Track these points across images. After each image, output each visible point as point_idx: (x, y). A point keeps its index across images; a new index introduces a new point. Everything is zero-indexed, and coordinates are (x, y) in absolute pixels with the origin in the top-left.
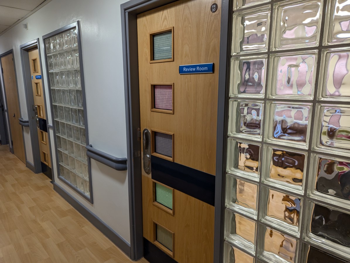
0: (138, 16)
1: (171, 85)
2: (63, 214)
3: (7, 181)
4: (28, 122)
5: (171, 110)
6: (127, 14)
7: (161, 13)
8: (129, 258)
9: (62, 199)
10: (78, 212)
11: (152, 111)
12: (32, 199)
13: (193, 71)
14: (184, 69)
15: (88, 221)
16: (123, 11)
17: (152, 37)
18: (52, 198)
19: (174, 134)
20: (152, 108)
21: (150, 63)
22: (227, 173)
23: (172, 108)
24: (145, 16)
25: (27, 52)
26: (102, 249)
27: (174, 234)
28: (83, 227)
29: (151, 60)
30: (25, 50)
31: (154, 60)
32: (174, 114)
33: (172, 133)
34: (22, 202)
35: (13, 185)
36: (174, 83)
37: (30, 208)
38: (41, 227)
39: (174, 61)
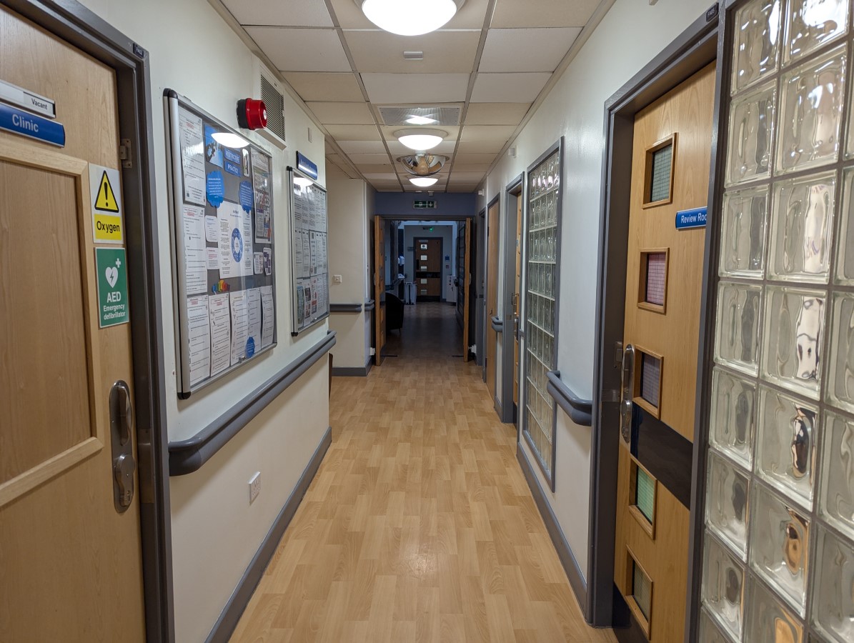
0: (636, 116)
1: (664, 253)
2: (510, 499)
3: (455, 424)
4: (501, 324)
5: (661, 305)
6: (613, 117)
7: (663, 106)
8: (582, 617)
9: (522, 475)
10: (536, 505)
11: (639, 308)
12: (477, 461)
13: (693, 224)
14: (684, 220)
15: (544, 525)
16: (607, 112)
17: (651, 155)
18: (506, 469)
19: (663, 358)
20: (640, 301)
21: (644, 209)
22: (709, 446)
23: (663, 302)
24: (643, 115)
25: (514, 197)
26: (543, 579)
27: (652, 583)
28: (532, 532)
29: (644, 203)
30: (511, 193)
31: (651, 201)
32: (665, 313)
33: (659, 356)
34: (461, 462)
35: (461, 432)
36: (669, 249)
37: (467, 474)
38: (469, 507)
39: (671, 202)
